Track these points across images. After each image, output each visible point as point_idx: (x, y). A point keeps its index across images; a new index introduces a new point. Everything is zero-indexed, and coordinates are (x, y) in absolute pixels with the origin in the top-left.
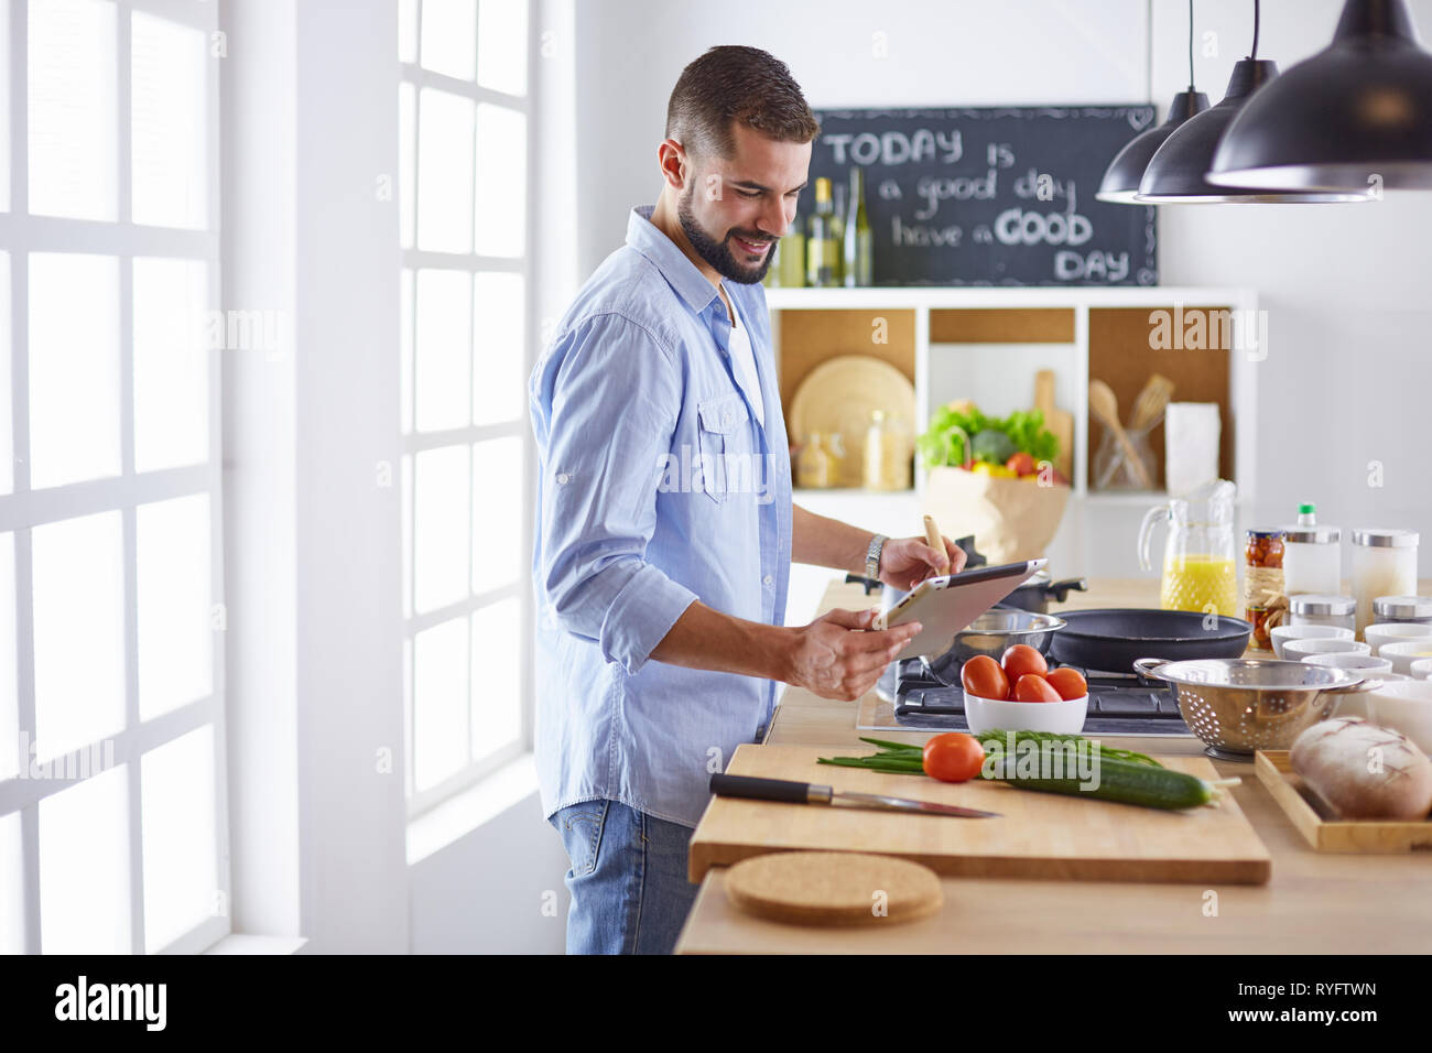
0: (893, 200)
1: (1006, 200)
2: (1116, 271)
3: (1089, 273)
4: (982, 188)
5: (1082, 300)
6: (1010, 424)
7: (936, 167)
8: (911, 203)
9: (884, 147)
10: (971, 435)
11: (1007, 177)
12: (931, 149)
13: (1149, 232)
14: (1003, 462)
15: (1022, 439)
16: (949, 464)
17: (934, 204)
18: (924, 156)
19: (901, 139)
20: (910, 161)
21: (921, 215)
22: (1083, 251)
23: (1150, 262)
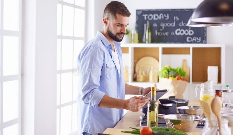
0: (156, 27)
1: (177, 27)
2: (198, 40)
3: (193, 41)
4: (173, 25)
5: (191, 46)
6: (177, 70)
7: (164, 21)
8: (159, 27)
9: (154, 17)
10: (169, 72)
11: (177, 22)
12: (163, 17)
13: (205, 33)
14: (175, 77)
15: (179, 72)
16: (164, 77)
17: (163, 28)
18: (162, 18)
19: (157, 15)
20: (159, 19)
21: (161, 30)
22: (192, 37)
23: (205, 39)
